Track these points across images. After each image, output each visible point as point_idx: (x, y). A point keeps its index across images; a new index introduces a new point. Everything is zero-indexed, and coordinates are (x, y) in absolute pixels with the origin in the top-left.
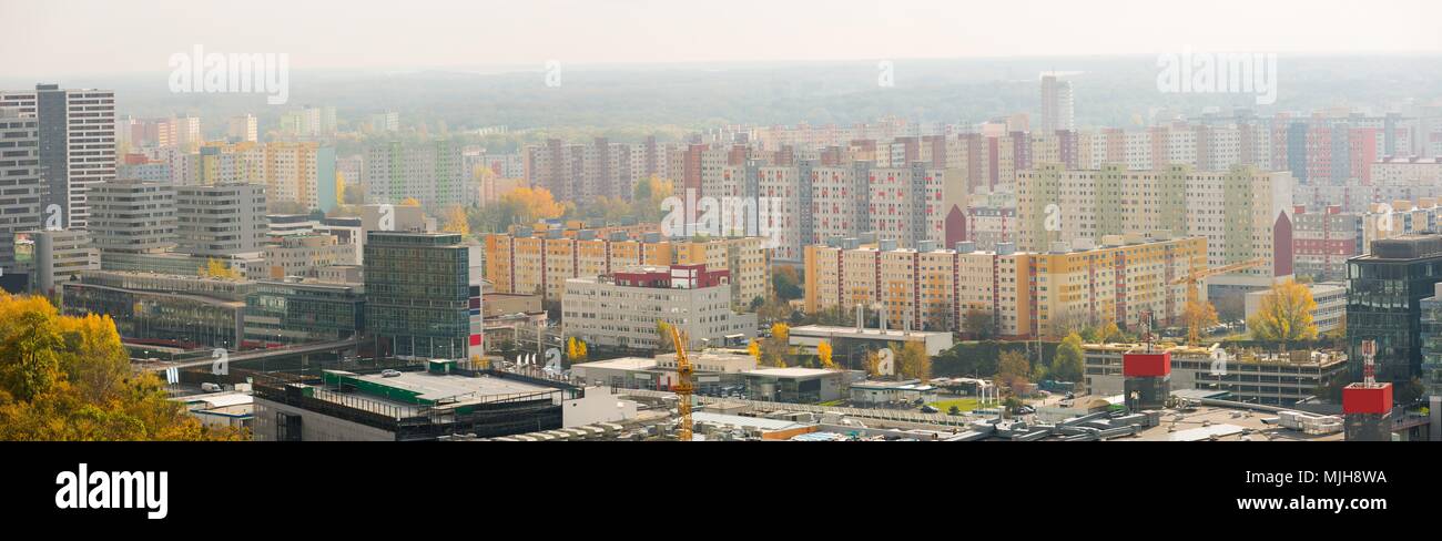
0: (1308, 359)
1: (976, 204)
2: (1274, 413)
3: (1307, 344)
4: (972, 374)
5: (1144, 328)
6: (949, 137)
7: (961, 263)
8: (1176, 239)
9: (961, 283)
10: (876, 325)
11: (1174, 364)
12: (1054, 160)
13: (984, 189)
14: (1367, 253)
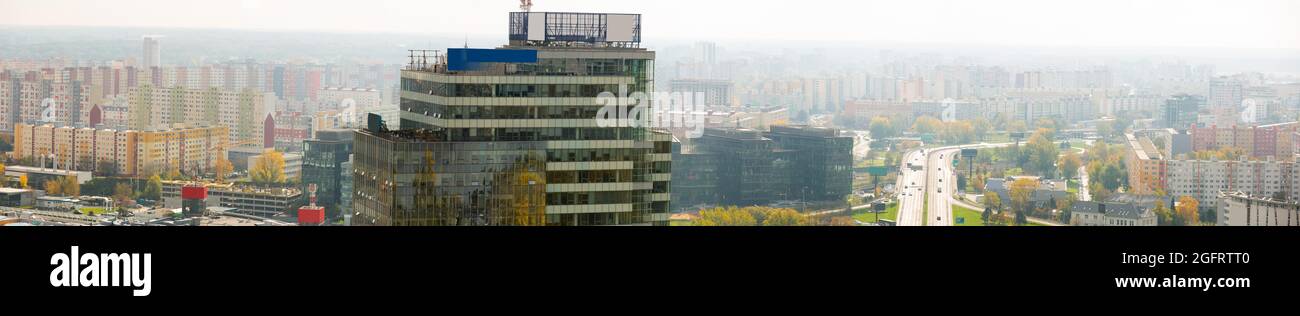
0: (280, 193)
1: (106, 104)
2: (261, 220)
3: (279, 185)
4: (101, 194)
5: (194, 174)
6: (95, 68)
7: (98, 135)
8: (213, 127)
9: (97, 146)
10: (51, 167)
11: (209, 193)
12: (149, 82)
13: (112, 96)
14: (313, 138)
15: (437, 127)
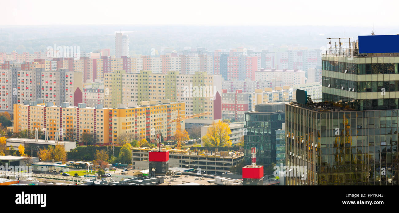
0: (228, 155)
1: (86, 87)
2: (213, 178)
3: (227, 149)
4: (84, 160)
5: (158, 141)
7: (80, 112)
8: (172, 103)
9: (80, 121)
10: (43, 138)
11: (171, 157)
12: (120, 69)
13: (91, 80)
14: (253, 110)
15: (351, 99)
